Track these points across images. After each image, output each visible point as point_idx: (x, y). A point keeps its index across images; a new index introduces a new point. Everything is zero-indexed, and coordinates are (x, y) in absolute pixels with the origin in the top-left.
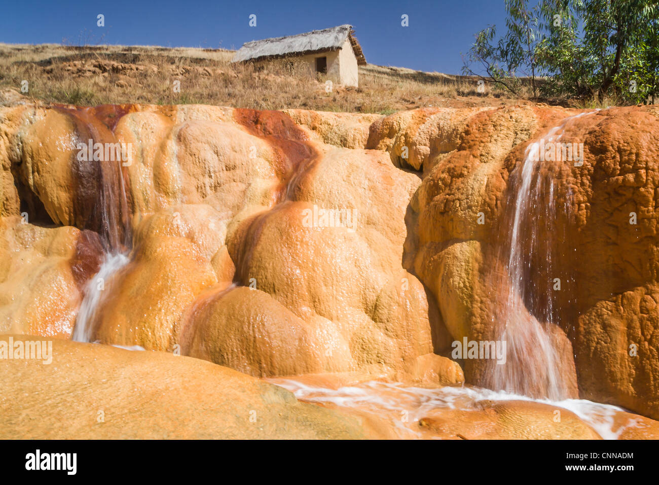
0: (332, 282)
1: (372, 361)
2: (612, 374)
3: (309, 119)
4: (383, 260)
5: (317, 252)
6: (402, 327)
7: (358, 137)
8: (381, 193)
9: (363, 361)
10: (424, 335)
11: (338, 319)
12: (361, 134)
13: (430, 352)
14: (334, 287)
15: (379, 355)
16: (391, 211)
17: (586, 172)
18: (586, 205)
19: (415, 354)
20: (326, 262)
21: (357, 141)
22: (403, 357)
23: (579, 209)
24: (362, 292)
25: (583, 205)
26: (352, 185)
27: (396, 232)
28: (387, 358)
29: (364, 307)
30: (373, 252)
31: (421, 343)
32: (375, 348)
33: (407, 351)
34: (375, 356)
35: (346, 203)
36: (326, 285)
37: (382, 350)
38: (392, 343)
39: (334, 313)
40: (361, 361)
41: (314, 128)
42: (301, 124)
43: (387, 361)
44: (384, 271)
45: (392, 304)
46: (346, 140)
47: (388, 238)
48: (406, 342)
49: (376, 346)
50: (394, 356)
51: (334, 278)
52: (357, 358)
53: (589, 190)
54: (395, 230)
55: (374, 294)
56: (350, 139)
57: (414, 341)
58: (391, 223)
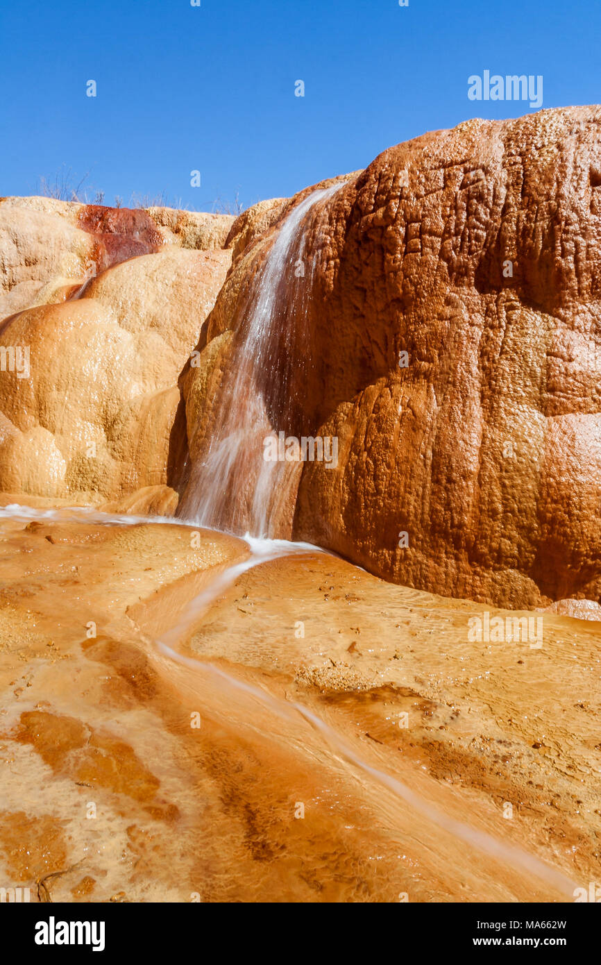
0: (67, 386)
1: (86, 488)
2: (324, 499)
3: (175, 219)
4: (148, 367)
5: (62, 350)
6: (132, 447)
7: (216, 236)
8: (184, 291)
9: (76, 486)
10: (158, 461)
11: (62, 433)
12: (219, 233)
13: (162, 483)
14: (68, 393)
15: (95, 480)
16: (188, 312)
17: (342, 215)
18: (335, 263)
19: (140, 483)
20: (67, 362)
21: (213, 241)
22: (122, 485)
23: (328, 269)
24: (104, 403)
25: (332, 263)
26: (153, 280)
27: (182, 336)
28: (102, 485)
29: (101, 422)
30: (138, 357)
31: (150, 469)
32: (92, 471)
33: (129, 477)
34: (90, 481)
35: (133, 299)
36: (58, 390)
37: (100, 473)
38: (114, 466)
39: (58, 425)
40: (74, 487)
41: (177, 231)
42: (163, 225)
43: (101, 488)
44: (144, 381)
45: (130, 418)
46: (201, 241)
47: (170, 343)
48: (131, 466)
49: (94, 468)
50: (112, 483)
51: (71, 382)
52: (70, 483)
53: (342, 239)
54: (183, 334)
55: (117, 407)
56: (205, 240)
57: (142, 466)
58: (181, 326)
